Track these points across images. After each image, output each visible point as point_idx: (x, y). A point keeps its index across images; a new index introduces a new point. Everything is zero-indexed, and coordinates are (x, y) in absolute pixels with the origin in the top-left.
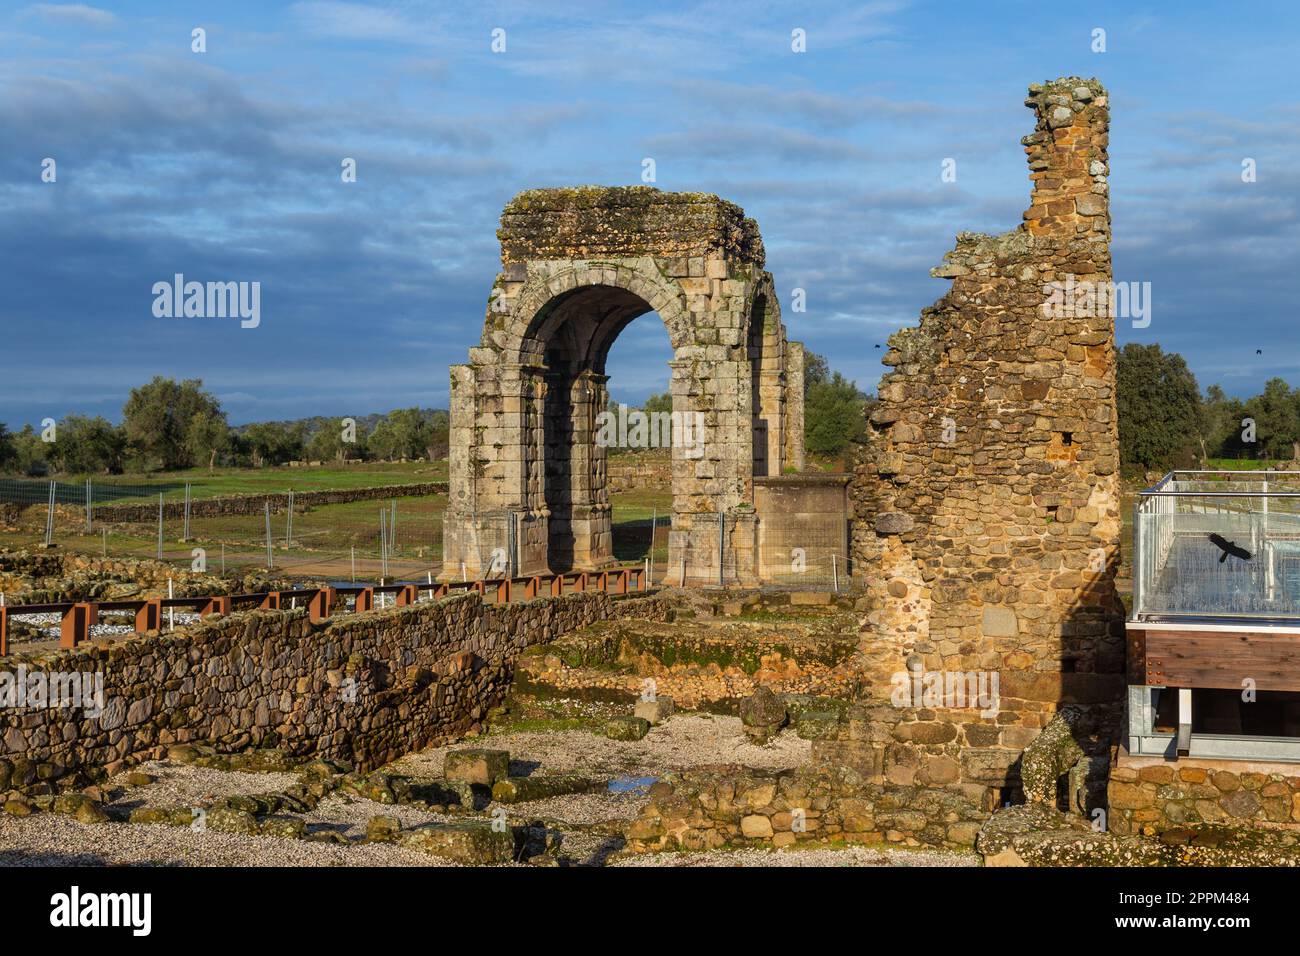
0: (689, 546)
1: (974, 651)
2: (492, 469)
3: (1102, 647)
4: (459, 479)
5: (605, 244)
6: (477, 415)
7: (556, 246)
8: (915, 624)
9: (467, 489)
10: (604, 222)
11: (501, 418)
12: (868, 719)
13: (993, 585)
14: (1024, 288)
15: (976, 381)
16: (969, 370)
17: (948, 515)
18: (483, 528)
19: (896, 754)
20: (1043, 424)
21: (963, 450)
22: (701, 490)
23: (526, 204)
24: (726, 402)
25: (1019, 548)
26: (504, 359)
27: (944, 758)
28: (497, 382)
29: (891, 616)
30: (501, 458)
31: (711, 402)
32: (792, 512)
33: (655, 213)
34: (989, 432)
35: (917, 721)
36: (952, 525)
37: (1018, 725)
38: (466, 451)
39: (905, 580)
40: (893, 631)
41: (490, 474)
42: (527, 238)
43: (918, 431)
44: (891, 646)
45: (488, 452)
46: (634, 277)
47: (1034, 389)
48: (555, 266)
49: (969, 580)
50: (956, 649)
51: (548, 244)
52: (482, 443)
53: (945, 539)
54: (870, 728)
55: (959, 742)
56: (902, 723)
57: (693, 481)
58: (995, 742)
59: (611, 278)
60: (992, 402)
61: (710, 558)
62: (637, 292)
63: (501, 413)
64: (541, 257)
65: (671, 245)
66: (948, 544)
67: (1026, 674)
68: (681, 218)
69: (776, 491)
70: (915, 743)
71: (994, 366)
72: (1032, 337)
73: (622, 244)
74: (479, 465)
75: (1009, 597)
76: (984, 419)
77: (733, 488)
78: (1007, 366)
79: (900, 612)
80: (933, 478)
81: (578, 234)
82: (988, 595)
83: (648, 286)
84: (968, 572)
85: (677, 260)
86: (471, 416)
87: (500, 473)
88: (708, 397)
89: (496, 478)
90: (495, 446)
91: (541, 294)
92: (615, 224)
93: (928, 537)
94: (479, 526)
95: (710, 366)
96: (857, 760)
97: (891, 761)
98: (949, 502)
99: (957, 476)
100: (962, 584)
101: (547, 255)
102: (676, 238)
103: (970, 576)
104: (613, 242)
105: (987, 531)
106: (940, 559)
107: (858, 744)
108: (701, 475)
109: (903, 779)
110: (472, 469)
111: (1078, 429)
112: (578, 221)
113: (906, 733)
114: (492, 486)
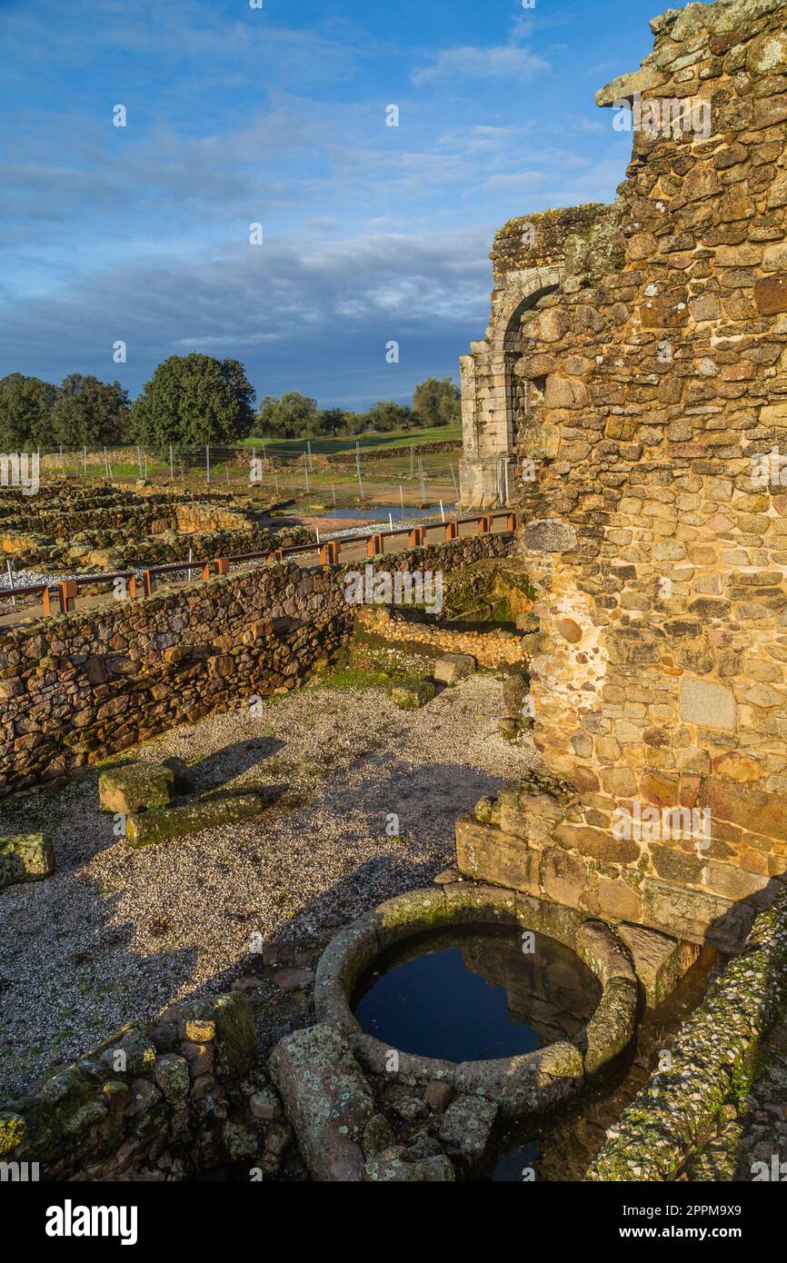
1: (666, 743)
2: (489, 428)
4: (468, 436)
6: (477, 390)
7: (529, 259)
8: (593, 682)
9: (473, 443)
10: (562, 236)
11: (493, 391)
12: (522, 808)
13: (696, 645)
14: (763, 86)
16: (662, 270)
17: (628, 526)
18: (484, 470)
19: (556, 863)
21: (652, 417)
23: (508, 230)
25: (744, 587)
26: (493, 348)
27: (620, 884)
28: (489, 365)
29: (561, 665)
30: (494, 420)
34: (695, 383)
35: (585, 824)
36: (635, 543)
37: (732, 863)
38: (472, 416)
39: (576, 619)
40: (563, 688)
41: (487, 431)
42: (509, 256)
43: (580, 388)
44: (565, 705)
45: (486, 416)
47: (780, 292)
48: (526, 274)
49: (659, 632)
50: (638, 734)
51: (523, 259)
52: (482, 410)
53: (623, 564)
54: (524, 821)
55: (643, 865)
56: (565, 823)
58: (696, 877)
60: (701, 326)
63: (493, 387)
64: (519, 269)
66: (627, 573)
67: (747, 791)
70: (583, 854)
71: (706, 257)
74: (480, 425)
75: (724, 666)
76: (687, 360)
78: (729, 255)
79: (572, 662)
80: (604, 466)
81: (544, 248)
82: (689, 659)
84: (658, 619)
86: (473, 391)
87: (493, 431)
89: (491, 434)
90: (490, 411)
91: (517, 297)
93: (599, 560)
94: (480, 468)
96: (505, 860)
97: (550, 871)
98: (628, 506)
99: (643, 461)
100: (649, 638)
103: (661, 627)
106: (617, 596)
107: (510, 839)
109: (565, 898)
110: (476, 429)
112: (544, 238)
113: (570, 837)
114: (489, 440)
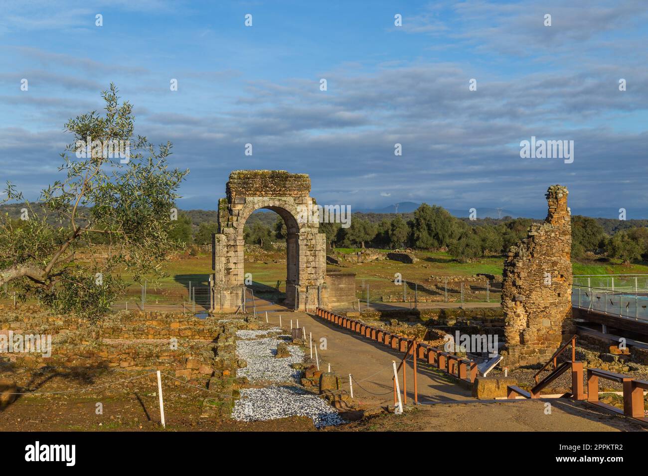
0: (307, 297)
1: (540, 330)
2: (233, 271)
3: (571, 328)
4: (221, 275)
5: (272, 191)
6: (227, 252)
7: (254, 192)
8: (522, 324)
9: (224, 279)
10: (271, 184)
11: (236, 253)
12: (514, 349)
13: (545, 313)
14: (552, 238)
15: (540, 261)
17: (534, 296)
18: (231, 293)
19: (522, 358)
20: (556, 272)
21: (538, 279)
22: (310, 278)
23: (242, 176)
24: (319, 248)
25: (551, 304)
26: (237, 232)
27: (533, 358)
28: (235, 240)
29: (516, 322)
30: (236, 268)
31: (313, 247)
32: (338, 285)
33: (290, 181)
34: (544, 275)
35: (526, 349)
36: (535, 298)
37: (551, 348)
38: (223, 265)
39: (521, 313)
40: (516, 326)
41: (232, 273)
43: (526, 275)
44: (515, 330)
45: (232, 266)
46: (286, 204)
47: (555, 264)
48: (256, 199)
49: (539, 312)
50: (536, 330)
51: (251, 191)
52: (229, 262)
54: (514, 352)
55: (537, 353)
56: (522, 350)
57: (307, 275)
58: (545, 353)
59: (277, 204)
60: (544, 267)
61: (314, 301)
62: (287, 209)
63: (237, 251)
65: (296, 192)
66: (534, 303)
67: (553, 336)
68: (299, 183)
69: (333, 278)
70: (526, 355)
71: (545, 258)
72: (554, 251)
73: (278, 191)
74: (228, 271)
75: (548, 316)
77: (321, 277)
78: (548, 258)
79: (518, 321)
80: (530, 287)
81: (262, 187)
82: (544, 316)
83: (290, 207)
84: (539, 310)
85: (299, 197)
86: (225, 253)
87: (236, 273)
88: (312, 246)
89: (234, 275)
90: (234, 263)
91: (251, 209)
92: (275, 184)
93: (529, 302)
94: (229, 292)
95: (313, 235)
98: (534, 292)
99: (536, 286)
100: (537, 313)
101: (250, 195)
102: (298, 190)
104: (274, 190)
105: (543, 300)
107: (512, 356)
108: (310, 273)
110: (226, 272)
111: (565, 274)
112: (262, 183)
113: (524, 352)
114: (233, 278)
